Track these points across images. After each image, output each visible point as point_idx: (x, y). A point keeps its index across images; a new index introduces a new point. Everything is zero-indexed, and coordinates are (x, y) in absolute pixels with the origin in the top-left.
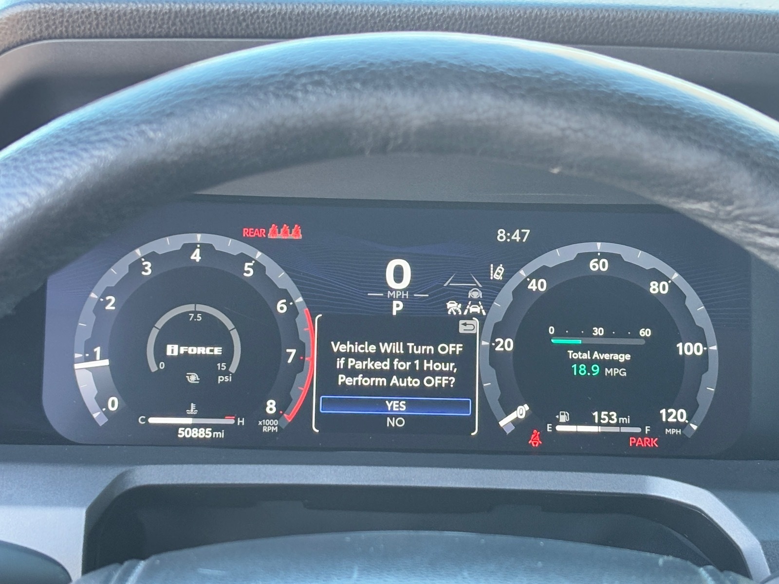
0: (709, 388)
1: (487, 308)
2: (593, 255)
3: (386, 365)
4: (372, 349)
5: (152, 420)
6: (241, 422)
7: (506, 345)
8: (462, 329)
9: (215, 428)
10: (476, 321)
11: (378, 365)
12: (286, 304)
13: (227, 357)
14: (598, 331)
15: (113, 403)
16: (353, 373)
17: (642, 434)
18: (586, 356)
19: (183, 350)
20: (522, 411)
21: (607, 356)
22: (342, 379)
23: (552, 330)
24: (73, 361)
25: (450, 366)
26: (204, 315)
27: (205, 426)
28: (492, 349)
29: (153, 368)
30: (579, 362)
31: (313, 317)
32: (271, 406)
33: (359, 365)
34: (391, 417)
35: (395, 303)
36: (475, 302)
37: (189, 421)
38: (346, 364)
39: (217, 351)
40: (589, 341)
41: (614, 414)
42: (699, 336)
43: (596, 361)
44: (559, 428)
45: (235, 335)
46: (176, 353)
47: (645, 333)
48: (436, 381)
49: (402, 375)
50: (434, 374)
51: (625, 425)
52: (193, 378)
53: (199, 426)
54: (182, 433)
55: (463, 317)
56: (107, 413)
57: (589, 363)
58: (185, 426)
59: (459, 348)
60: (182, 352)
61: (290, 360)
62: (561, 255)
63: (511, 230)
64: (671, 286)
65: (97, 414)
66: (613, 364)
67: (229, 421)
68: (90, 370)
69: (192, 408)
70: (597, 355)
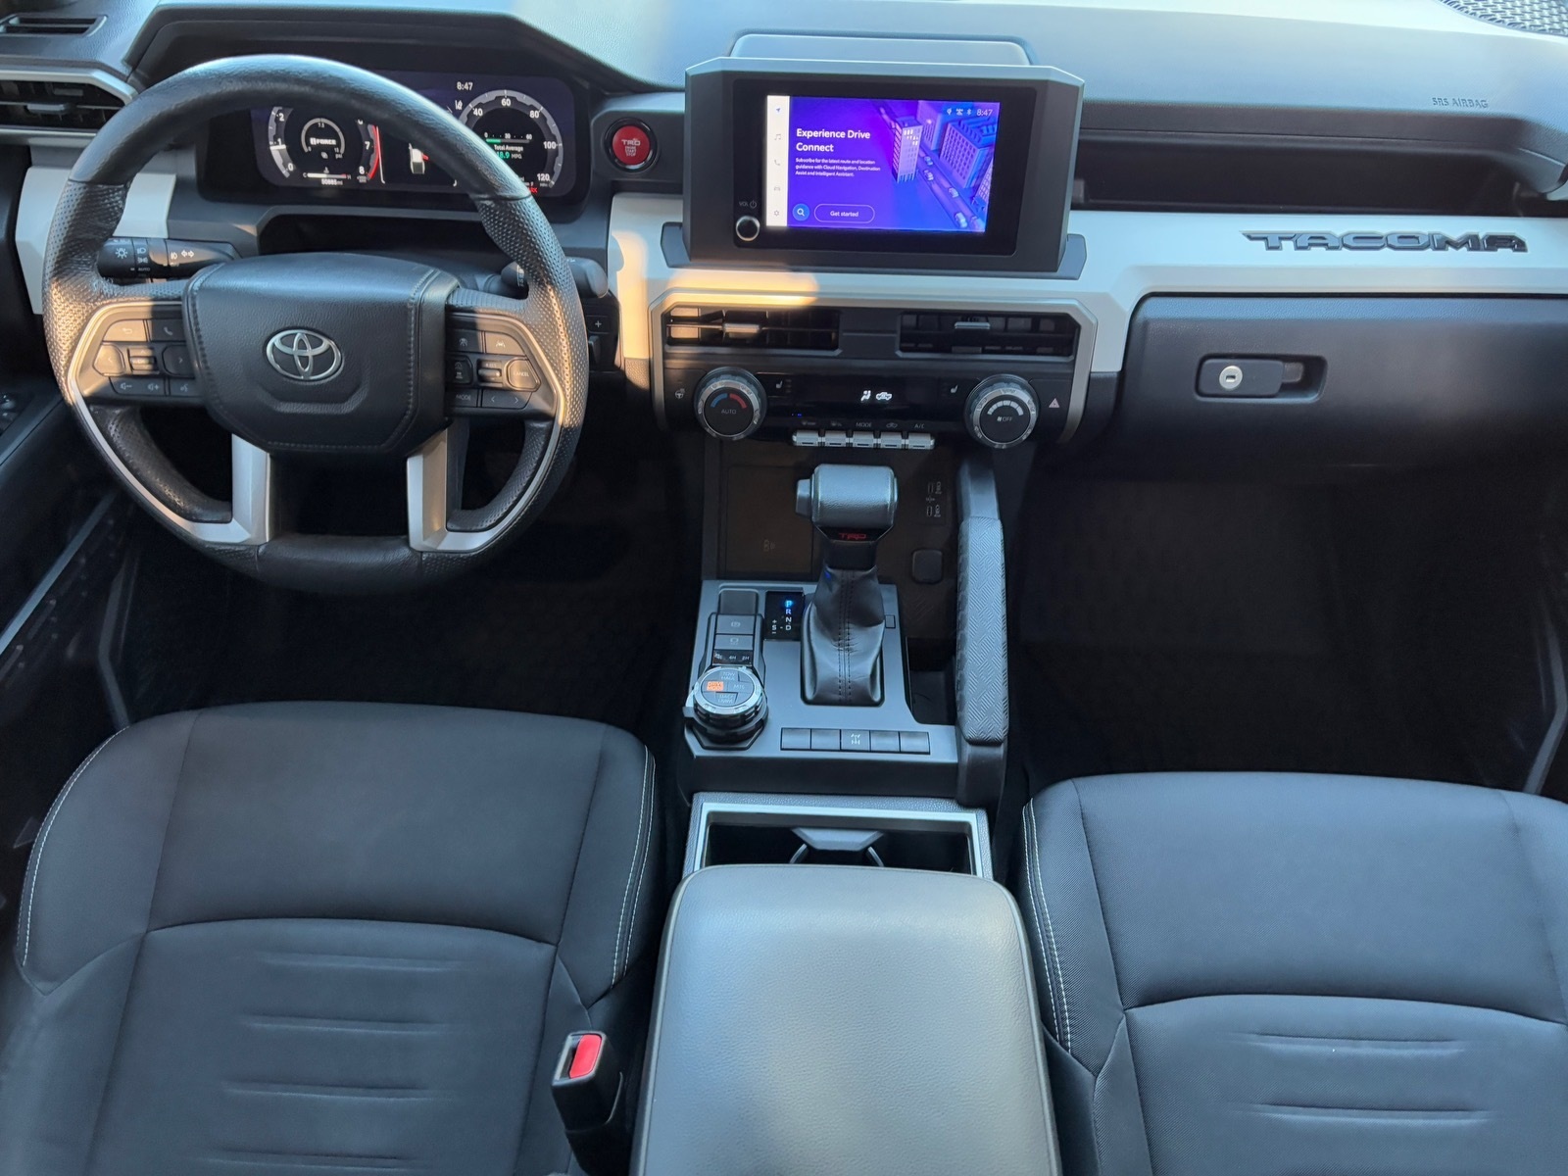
0: (559, 164)
2: (503, 97)
5: (310, 175)
6: (349, 177)
9: (338, 180)
13: (338, 145)
14: (507, 135)
15: (291, 166)
17: (530, 185)
18: (502, 148)
23: (485, 134)
24: (269, 146)
26: (326, 124)
27: (333, 179)
29: (306, 150)
30: (499, 150)
32: (362, 170)
37: (324, 176)
39: (334, 142)
40: (503, 141)
42: (553, 139)
43: (507, 151)
45: (340, 133)
46: (315, 143)
47: (529, 137)
53: (330, 179)
54: (324, 182)
56: (289, 171)
57: (505, 151)
58: (324, 178)
60: (318, 142)
61: (367, 148)
62: (488, 97)
63: (463, 83)
64: (541, 113)
65: (284, 172)
66: (515, 152)
67: (343, 177)
68: (278, 150)
69: (326, 170)
70: (508, 147)
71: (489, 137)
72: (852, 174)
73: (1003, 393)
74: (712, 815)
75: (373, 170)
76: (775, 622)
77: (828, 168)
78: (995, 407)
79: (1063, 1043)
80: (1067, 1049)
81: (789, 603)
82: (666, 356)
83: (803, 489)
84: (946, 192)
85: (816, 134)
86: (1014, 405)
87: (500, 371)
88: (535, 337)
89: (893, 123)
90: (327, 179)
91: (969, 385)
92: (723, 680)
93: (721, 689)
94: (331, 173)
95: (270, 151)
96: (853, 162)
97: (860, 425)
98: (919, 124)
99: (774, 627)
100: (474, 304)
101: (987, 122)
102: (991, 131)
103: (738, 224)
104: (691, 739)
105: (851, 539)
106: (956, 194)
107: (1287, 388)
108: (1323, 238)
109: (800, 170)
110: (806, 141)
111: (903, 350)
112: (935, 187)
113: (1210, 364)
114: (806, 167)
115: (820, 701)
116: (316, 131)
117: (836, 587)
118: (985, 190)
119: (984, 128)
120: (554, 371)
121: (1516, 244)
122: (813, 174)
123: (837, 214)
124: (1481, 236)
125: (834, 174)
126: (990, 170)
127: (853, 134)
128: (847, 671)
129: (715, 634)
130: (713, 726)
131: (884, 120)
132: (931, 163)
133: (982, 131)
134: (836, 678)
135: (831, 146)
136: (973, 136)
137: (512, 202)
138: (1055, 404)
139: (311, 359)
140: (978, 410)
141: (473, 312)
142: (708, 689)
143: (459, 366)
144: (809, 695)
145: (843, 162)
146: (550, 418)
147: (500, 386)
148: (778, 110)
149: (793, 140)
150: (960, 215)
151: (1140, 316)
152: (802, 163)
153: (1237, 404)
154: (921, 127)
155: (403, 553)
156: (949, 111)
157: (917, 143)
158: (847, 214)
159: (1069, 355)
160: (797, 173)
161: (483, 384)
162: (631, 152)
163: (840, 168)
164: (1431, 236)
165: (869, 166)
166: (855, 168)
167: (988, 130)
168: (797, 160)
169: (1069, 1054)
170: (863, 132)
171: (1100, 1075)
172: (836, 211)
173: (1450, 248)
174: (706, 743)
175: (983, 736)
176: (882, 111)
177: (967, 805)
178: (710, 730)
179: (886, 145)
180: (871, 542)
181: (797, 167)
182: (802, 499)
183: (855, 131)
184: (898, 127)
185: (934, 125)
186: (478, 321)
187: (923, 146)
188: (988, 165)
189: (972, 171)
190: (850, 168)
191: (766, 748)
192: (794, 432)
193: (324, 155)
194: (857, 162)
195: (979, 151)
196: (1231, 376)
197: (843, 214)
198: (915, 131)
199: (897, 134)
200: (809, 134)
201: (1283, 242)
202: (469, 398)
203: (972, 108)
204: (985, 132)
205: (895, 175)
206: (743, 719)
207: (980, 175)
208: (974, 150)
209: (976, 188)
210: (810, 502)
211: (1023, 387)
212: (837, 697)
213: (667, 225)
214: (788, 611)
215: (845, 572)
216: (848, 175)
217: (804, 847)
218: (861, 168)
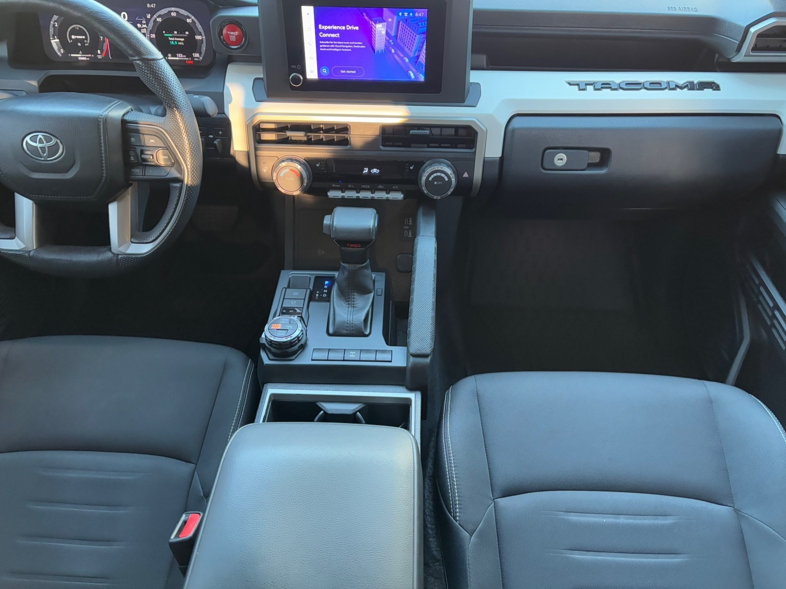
0: (204, 48)
1: (147, 25)
2: (172, 11)
5: (72, 55)
6: (93, 56)
7: (153, 36)
8: (142, 32)
9: (87, 57)
10: (146, 30)
13: (86, 39)
14: (176, 32)
15: (62, 50)
17: (189, 60)
18: (173, 39)
19: (76, 37)
21: (178, 39)
23: (164, 32)
24: (50, 40)
26: (79, 28)
27: (85, 57)
28: (150, 37)
29: (70, 42)
30: (172, 41)
32: (99, 52)
36: (144, 24)
37: (80, 55)
39: (84, 37)
40: (173, 35)
41: (182, 55)
42: (200, 34)
43: (176, 41)
44: (169, 58)
45: (87, 33)
46: (74, 38)
47: (187, 33)
51: (184, 57)
53: (83, 57)
54: (80, 59)
55: (142, 28)
56: (61, 53)
57: (174, 41)
58: (80, 57)
61: (101, 40)
62: (164, 11)
63: (150, 4)
64: (192, 20)
65: (59, 54)
66: (180, 41)
67: (90, 55)
68: (55, 42)
69: (81, 53)
70: (176, 39)
71: (166, 33)
72: (350, 50)
73: (437, 169)
74: (273, 395)
75: (104, 52)
76: (318, 292)
77: (337, 46)
78: (432, 176)
79: (455, 517)
80: (456, 521)
81: (326, 282)
82: (256, 149)
83: (327, 220)
84: (402, 59)
85: (329, 27)
86: (443, 175)
87: (152, 155)
88: (170, 137)
89: (370, 21)
90: (82, 57)
91: (419, 165)
92: (281, 323)
93: (279, 328)
94: (83, 54)
95: (51, 43)
96: (351, 43)
97: (364, 186)
98: (384, 21)
99: (317, 295)
100: (137, 119)
101: (421, 19)
102: (424, 25)
103: (291, 77)
104: (263, 355)
105: (352, 247)
106: (407, 60)
107: (591, 166)
108: (609, 84)
109: (322, 48)
110: (324, 31)
111: (384, 146)
112: (396, 57)
113: (549, 152)
114: (326, 46)
115: (336, 334)
116: (74, 32)
117: (346, 273)
118: (423, 58)
119: (420, 23)
120: (181, 155)
121: (714, 86)
122: (330, 50)
123: (344, 72)
124: (695, 82)
125: (341, 50)
126: (425, 47)
127: (349, 28)
128: (351, 318)
129: (284, 299)
130: (275, 348)
131: (366, 20)
132: (392, 43)
133: (419, 25)
134: (345, 322)
135: (338, 34)
136: (414, 28)
137: (151, 62)
138: (466, 175)
139: (47, 149)
140: (424, 178)
141: (137, 123)
142: (272, 328)
143: (132, 153)
144: (331, 331)
145: (345, 43)
146: (180, 181)
147: (153, 164)
148: (308, 14)
149: (317, 31)
150: (410, 72)
151: (510, 127)
152: (323, 44)
153: (564, 174)
154: (386, 23)
155: (108, 255)
156: (400, 14)
157: (384, 32)
158: (350, 72)
159: (471, 148)
160: (321, 49)
161: (144, 163)
162: (233, 38)
163: (344, 46)
164: (668, 83)
165: (359, 45)
166: (351, 47)
167: (422, 25)
168: (321, 42)
169: (457, 524)
170: (354, 26)
171: (474, 535)
172: (343, 70)
173: (678, 89)
174: (271, 357)
175: (419, 352)
176: (364, 14)
177: (411, 389)
178: (273, 349)
179: (367, 34)
180: (363, 249)
181: (321, 46)
182: (327, 225)
183: (351, 26)
184: (373, 23)
185: (392, 22)
186: (140, 128)
187: (387, 34)
188: (423, 44)
189: (415, 47)
190: (349, 46)
191: (305, 359)
192: (329, 190)
193: (79, 44)
194: (353, 43)
195: (417, 36)
196: (561, 159)
197: (348, 72)
198: (383, 25)
199: (373, 27)
200: (326, 28)
201: (588, 86)
202: (138, 170)
203: (412, 12)
204: (421, 26)
205: (373, 50)
206: (291, 344)
207: (420, 50)
208: (415, 36)
209: (418, 57)
210: (330, 227)
211: (448, 166)
212: (345, 332)
213: (256, 79)
214: (326, 287)
215: (350, 265)
216: (349, 50)
217: (322, 412)
218: (355, 46)
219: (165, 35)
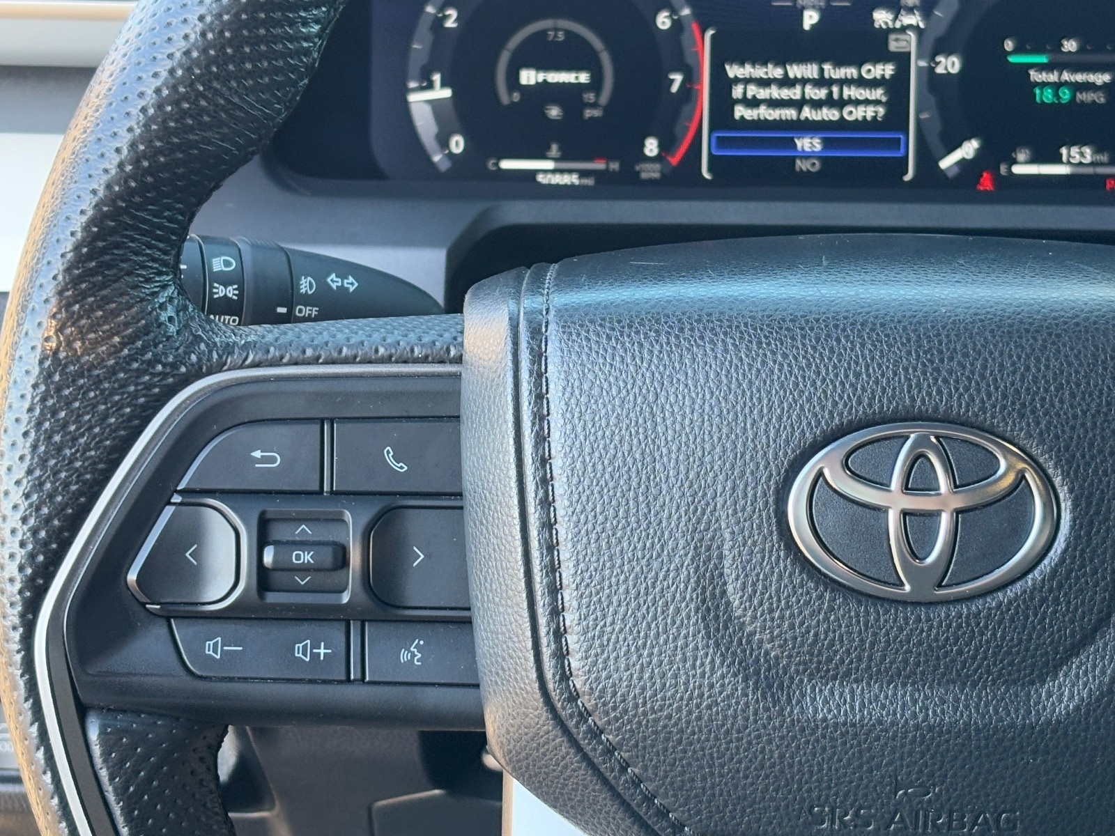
1: (926, 19)
3: (795, 93)
4: (778, 73)
5: (507, 164)
6: (615, 166)
7: (950, 65)
8: (893, 46)
9: (583, 174)
10: (912, 36)
11: (785, 93)
12: (670, 16)
13: (596, 85)
14: (1070, 46)
15: (457, 143)
16: (754, 103)
18: (1053, 77)
19: (541, 77)
20: (969, 149)
21: (1080, 77)
22: (740, 111)
23: (1009, 45)
24: (406, 91)
25: (878, 94)
26: (568, 33)
27: (570, 171)
28: (931, 70)
29: (505, 99)
30: (1043, 85)
31: (703, 32)
32: (651, 147)
33: (763, 94)
34: (801, 158)
35: (807, 14)
36: (910, 10)
37: (549, 165)
38: (745, 93)
39: (584, 78)
40: (1057, 58)
41: (1087, 151)
43: (1066, 84)
44: (1016, 169)
46: (532, 82)
48: (859, 113)
49: (817, 104)
50: (857, 103)
51: (1101, 164)
52: (554, 112)
53: (563, 171)
54: (541, 178)
55: (894, 30)
57: (1057, 86)
58: (545, 171)
59: (888, 70)
60: (540, 80)
61: (675, 88)
65: (437, 158)
66: (1089, 87)
67: (599, 165)
69: (554, 150)
70: (1066, 76)
71: (1018, 50)
75: (680, 148)
94: (562, 158)
95: (405, 106)
116: (534, 53)
139: (945, 521)
219: (1013, 59)
